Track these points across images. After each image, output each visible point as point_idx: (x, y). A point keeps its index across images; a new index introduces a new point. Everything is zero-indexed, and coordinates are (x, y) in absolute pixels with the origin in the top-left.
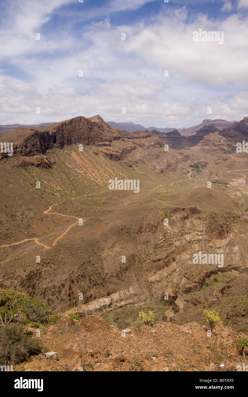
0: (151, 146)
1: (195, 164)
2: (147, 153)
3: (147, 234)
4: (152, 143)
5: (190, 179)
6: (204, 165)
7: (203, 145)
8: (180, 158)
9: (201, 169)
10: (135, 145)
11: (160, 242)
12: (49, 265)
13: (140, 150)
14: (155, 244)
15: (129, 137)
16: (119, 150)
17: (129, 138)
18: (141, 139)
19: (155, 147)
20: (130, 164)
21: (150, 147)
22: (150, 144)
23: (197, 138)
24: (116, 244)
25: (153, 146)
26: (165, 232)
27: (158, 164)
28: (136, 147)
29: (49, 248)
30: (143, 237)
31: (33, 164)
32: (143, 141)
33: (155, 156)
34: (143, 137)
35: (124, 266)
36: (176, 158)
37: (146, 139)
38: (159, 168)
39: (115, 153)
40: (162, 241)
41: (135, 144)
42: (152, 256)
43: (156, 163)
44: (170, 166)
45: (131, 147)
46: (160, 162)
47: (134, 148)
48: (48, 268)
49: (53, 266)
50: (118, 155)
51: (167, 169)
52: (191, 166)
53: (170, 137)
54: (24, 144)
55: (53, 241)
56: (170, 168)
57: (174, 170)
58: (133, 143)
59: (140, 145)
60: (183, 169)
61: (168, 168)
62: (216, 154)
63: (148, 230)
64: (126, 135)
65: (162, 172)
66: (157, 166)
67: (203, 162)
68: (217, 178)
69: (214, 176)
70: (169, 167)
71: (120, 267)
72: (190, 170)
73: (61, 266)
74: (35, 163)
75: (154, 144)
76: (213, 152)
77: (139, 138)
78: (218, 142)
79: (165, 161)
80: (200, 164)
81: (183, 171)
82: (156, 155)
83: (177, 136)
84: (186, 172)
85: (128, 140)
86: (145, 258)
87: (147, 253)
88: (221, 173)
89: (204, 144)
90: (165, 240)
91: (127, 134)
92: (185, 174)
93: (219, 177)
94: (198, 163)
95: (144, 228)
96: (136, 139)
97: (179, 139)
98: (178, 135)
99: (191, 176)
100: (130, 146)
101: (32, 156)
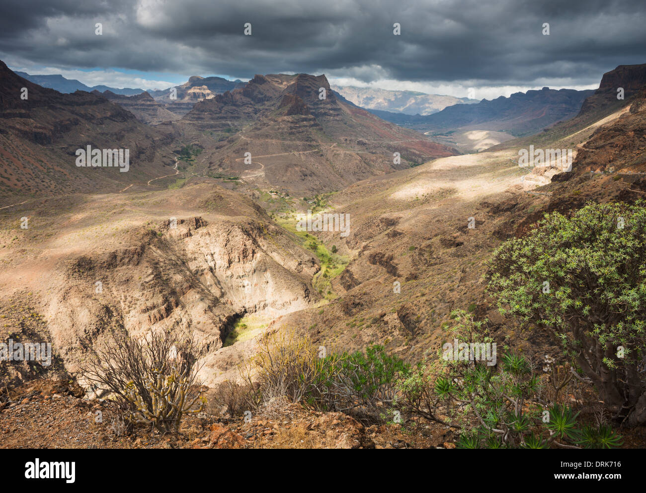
0: (106, 118)
1: (183, 148)
2: (100, 131)
3: (124, 267)
4: (109, 114)
5: (177, 173)
6: (197, 151)
7: (194, 118)
8: (157, 138)
9: (193, 157)
10: (76, 117)
11: (149, 279)
13: (87, 125)
14: (141, 282)
15: (64, 102)
16: (46, 124)
17: (63, 104)
18: (86, 106)
19: (114, 121)
21: (105, 121)
22: (104, 116)
23: (182, 106)
25: (110, 119)
26: (156, 261)
28: (77, 120)
30: (119, 274)
32: (90, 110)
33: (115, 136)
34: (90, 103)
35: (92, 328)
36: (151, 139)
37: (95, 106)
39: (41, 130)
40: (152, 276)
41: (76, 114)
42: (138, 303)
44: (143, 153)
45: (69, 120)
46: (124, 146)
47: (76, 123)
50: (48, 135)
51: (138, 157)
52: (178, 152)
53: (137, 105)
56: (143, 156)
57: (150, 159)
58: (73, 112)
59: (84, 116)
60: (165, 157)
62: (215, 133)
63: (126, 260)
64: (57, 99)
65: (130, 162)
67: (195, 145)
68: (220, 170)
69: (216, 167)
70: (141, 155)
71: (85, 331)
72: (176, 159)
75: (110, 116)
76: (209, 130)
77: (84, 104)
78: (216, 114)
79: (133, 144)
80: (191, 149)
81: (165, 160)
82: (116, 134)
83: (149, 103)
84: (171, 162)
85: (62, 107)
86: (127, 308)
87: (129, 299)
88: (227, 162)
89: (195, 116)
90: (157, 275)
91: (58, 96)
92: (169, 165)
93: (224, 169)
94: (188, 147)
95: (119, 259)
96: (77, 105)
97: (152, 108)
98: (150, 101)
99: (179, 168)
100: (67, 118)
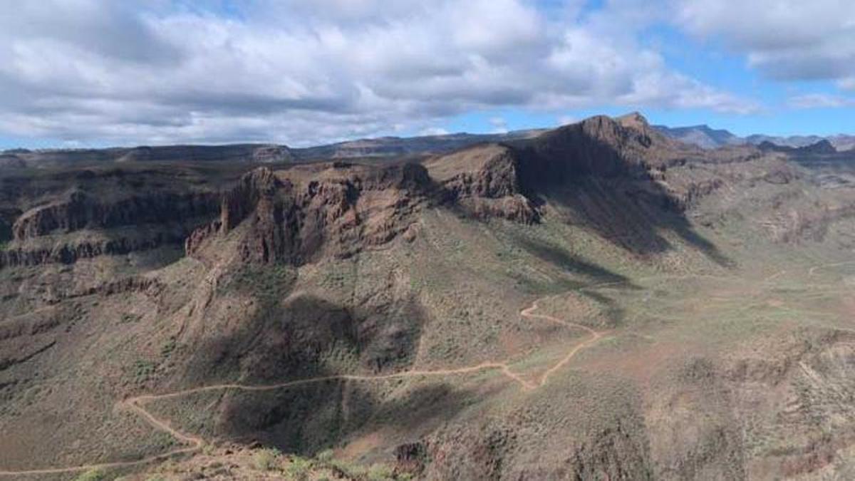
0: (759, 179)
2: (748, 196)
3: (757, 384)
4: (764, 173)
10: (719, 177)
11: (791, 409)
12: (532, 424)
13: (731, 188)
14: (777, 411)
15: (706, 159)
16: (681, 187)
17: (705, 162)
18: (733, 164)
19: (770, 182)
20: (707, 219)
21: (757, 183)
22: (758, 175)
24: (681, 399)
25: (765, 180)
26: (805, 386)
27: (776, 221)
28: (720, 182)
29: (533, 387)
30: (748, 391)
31: (501, 214)
32: (738, 168)
34: (740, 159)
37: (746, 164)
38: (777, 231)
39: (674, 195)
40: (797, 406)
41: (721, 175)
42: (768, 438)
43: (770, 219)
44: (808, 227)
45: (709, 181)
46: (780, 217)
47: (717, 185)
48: (530, 430)
49: (540, 426)
50: (681, 200)
51: (799, 233)
53: (808, 158)
54: (484, 173)
55: (541, 374)
56: (807, 232)
57: (818, 237)
58: (715, 172)
59: (730, 178)
60: (844, 233)
61: (802, 230)
63: (760, 375)
64: (698, 154)
65: (786, 239)
66: (773, 226)
70: (805, 230)
71: (689, 453)
73: (558, 430)
74: (505, 212)
75: (766, 176)
77: (731, 161)
79: (794, 214)
81: (843, 237)
82: (770, 200)
83: (827, 156)
85: (703, 165)
86: (750, 441)
87: (756, 429)
90: (803, 407)
91: (699, 152)
92: (848, 247)
95: (749, 371)
96: (722, 163)
98: (830, 152)
100: (706, 179)
101: (500, 197)
